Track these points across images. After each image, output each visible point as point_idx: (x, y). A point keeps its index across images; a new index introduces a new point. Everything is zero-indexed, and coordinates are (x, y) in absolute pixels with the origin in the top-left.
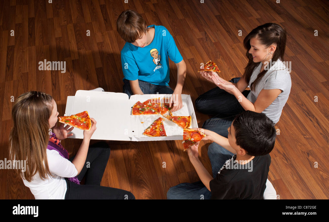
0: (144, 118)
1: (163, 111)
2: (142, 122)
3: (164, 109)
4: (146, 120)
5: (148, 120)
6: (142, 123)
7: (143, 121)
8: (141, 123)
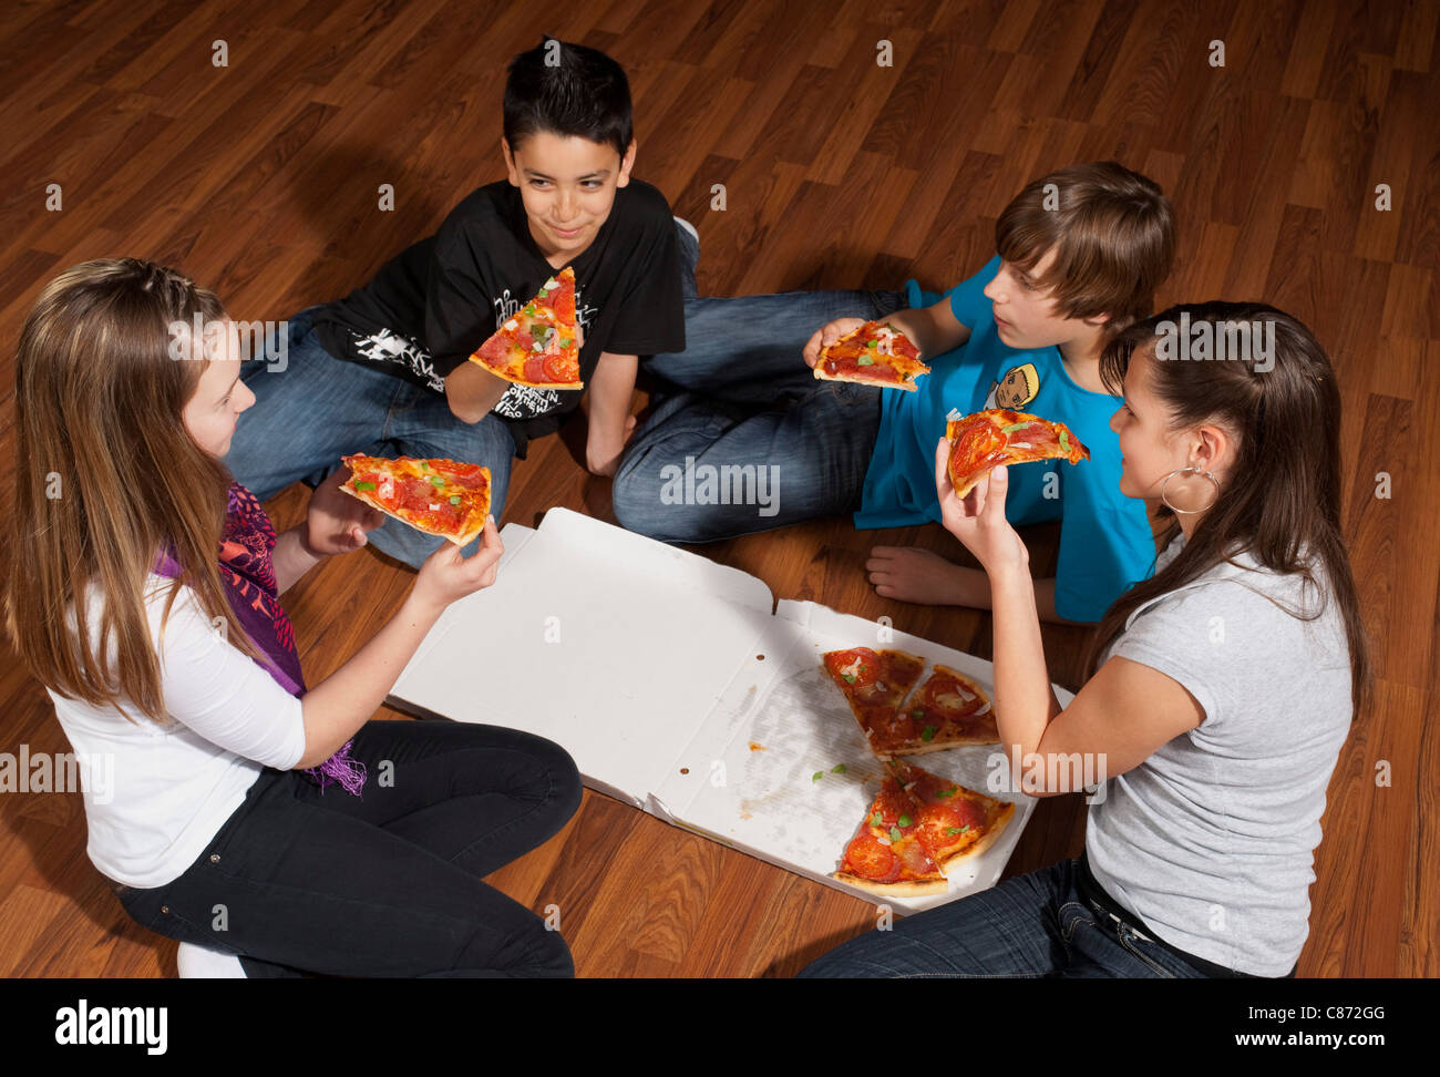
0: (780, 732)
1: (886, 733)
2: (757, 742)
3: (900, 722)
4: (782, 744)
5: (791, 745)
6: (754, 747)
7: (763, 743)
8: (748, 748)
